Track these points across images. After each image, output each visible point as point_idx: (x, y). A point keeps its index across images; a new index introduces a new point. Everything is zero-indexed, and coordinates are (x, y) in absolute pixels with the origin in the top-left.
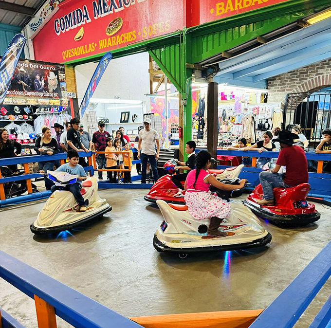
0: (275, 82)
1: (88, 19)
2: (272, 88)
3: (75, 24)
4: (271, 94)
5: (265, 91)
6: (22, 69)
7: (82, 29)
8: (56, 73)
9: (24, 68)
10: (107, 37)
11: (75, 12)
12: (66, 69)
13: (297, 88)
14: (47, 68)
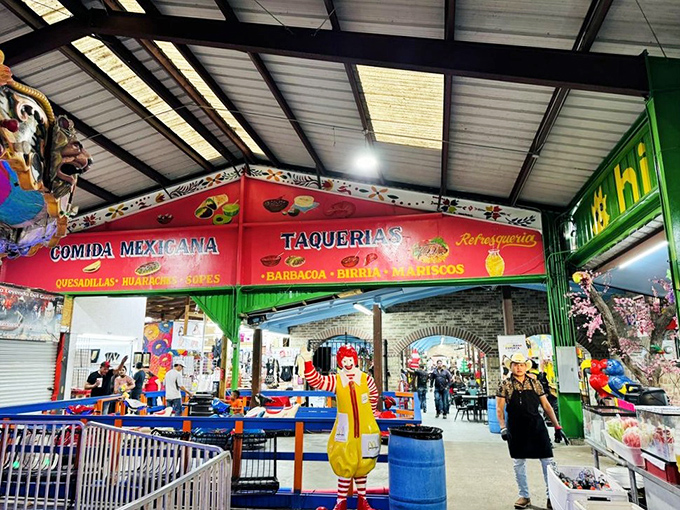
0: (296, 329)
1: (110, 254)
2: (295, 334)
3: (88, 256)
4: (292, 338)
5: (287, 336)
6: (22, 298)
7: (99, 263)
8: (55, 304)
9: (25, 297)
10: (136, 276)
11: (92, 245)
12: (66, 299)
13: (317, 336)
14: (47, 298)
